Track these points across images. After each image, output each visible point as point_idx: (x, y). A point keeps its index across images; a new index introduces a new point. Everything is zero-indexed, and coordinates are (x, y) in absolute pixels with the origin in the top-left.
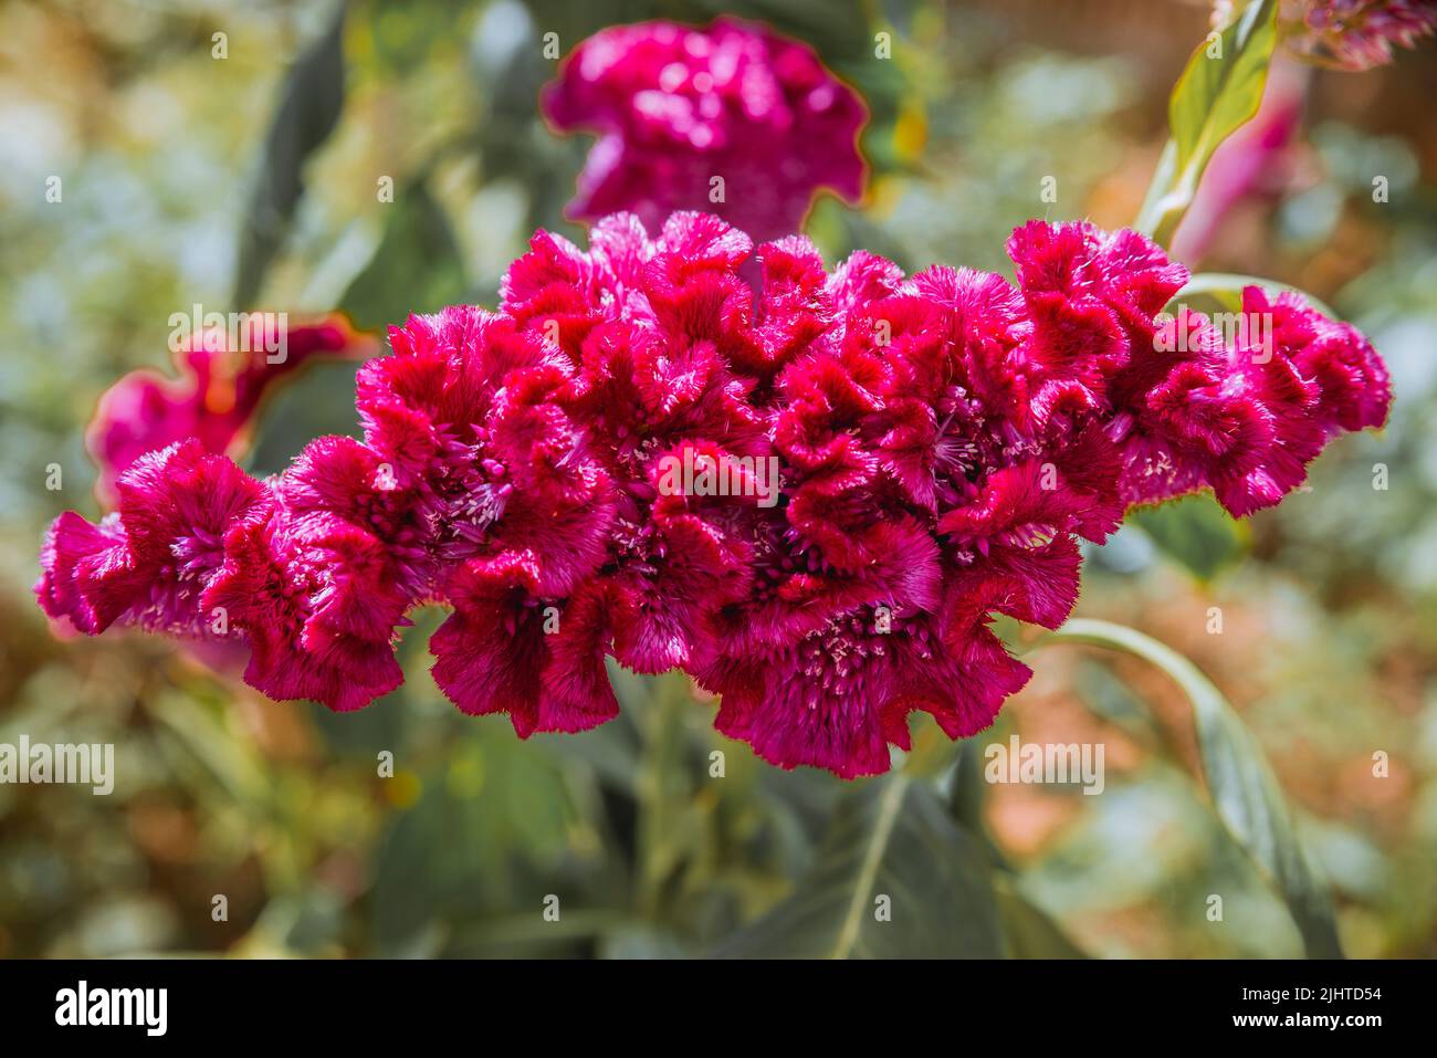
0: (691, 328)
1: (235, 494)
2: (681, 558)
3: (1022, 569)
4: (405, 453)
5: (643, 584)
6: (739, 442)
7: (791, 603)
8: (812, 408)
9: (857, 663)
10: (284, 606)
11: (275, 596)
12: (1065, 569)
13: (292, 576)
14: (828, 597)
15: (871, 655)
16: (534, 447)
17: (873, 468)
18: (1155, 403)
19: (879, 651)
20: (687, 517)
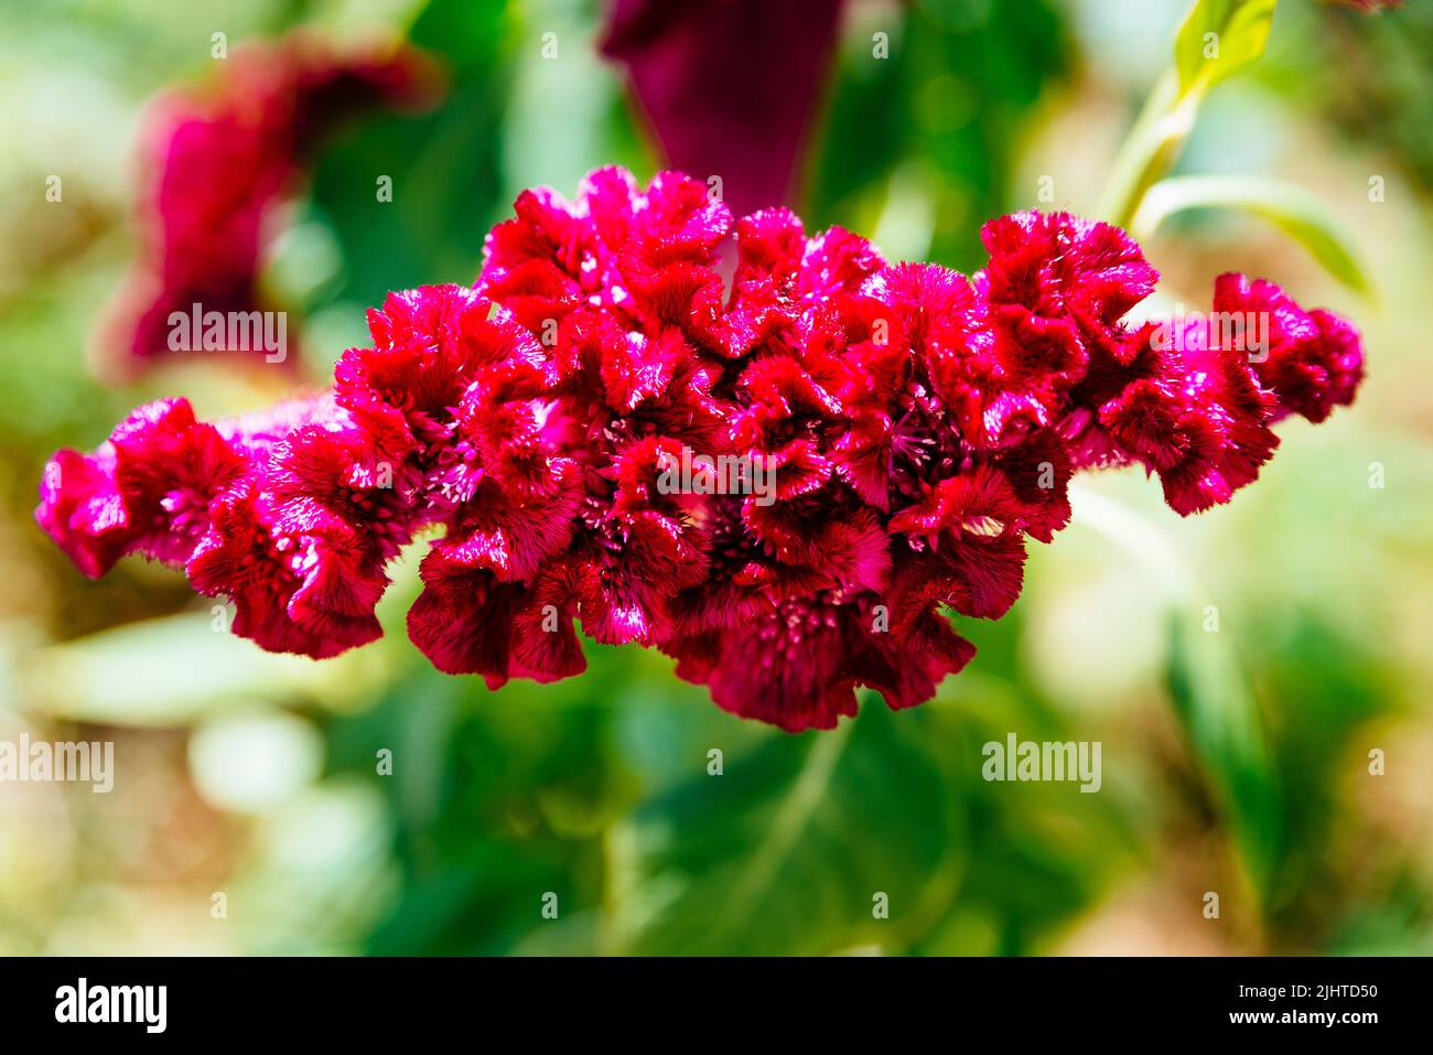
0: (663, 312)
1: (221, 465)
2: (643, 543)
3: (970, 559)
4: (382, 447)
5: (609, 562)
6: (702, 430)
7: (744, 588)
8: (772, 414)
9: (810, 630)
10: (268, 568)
11: (260, 558)
12: (1011, 565)
13: (275, 540)
14: (779, 587)
15: (823, 626)
16: (502, 446)
17: (827, 472)
18: (1108, 418)
19: (831, 623)
20: (647, 514)
